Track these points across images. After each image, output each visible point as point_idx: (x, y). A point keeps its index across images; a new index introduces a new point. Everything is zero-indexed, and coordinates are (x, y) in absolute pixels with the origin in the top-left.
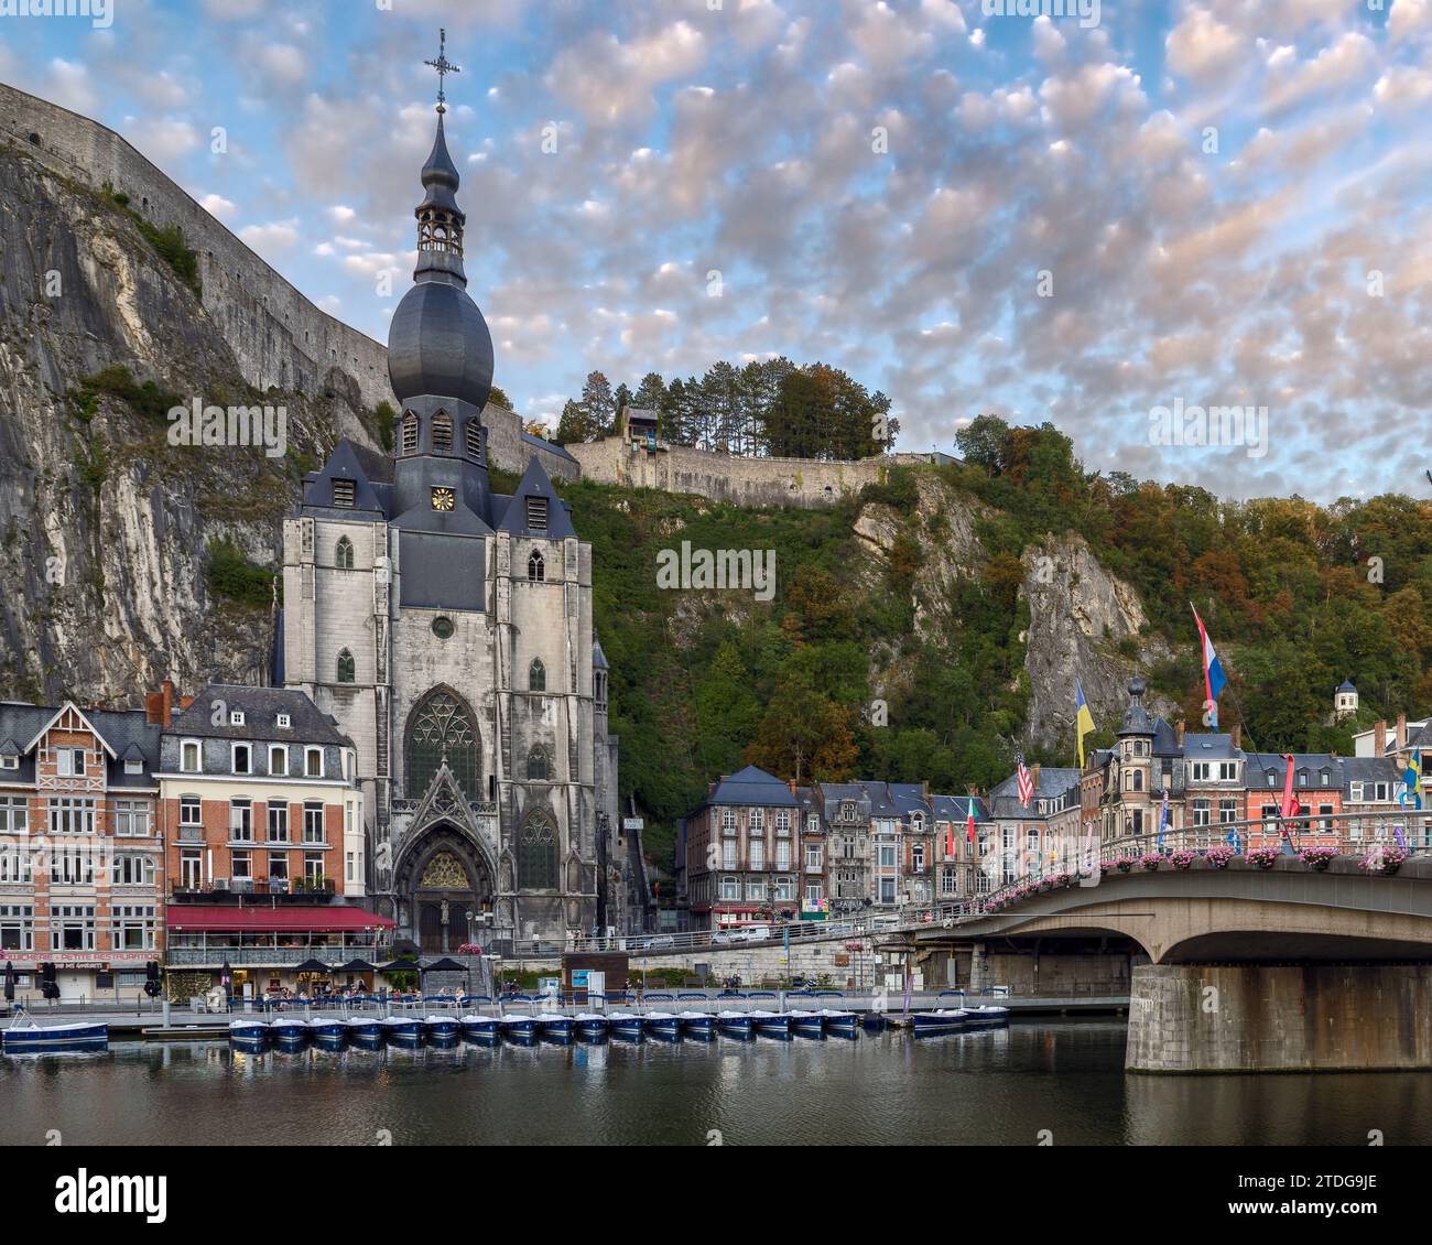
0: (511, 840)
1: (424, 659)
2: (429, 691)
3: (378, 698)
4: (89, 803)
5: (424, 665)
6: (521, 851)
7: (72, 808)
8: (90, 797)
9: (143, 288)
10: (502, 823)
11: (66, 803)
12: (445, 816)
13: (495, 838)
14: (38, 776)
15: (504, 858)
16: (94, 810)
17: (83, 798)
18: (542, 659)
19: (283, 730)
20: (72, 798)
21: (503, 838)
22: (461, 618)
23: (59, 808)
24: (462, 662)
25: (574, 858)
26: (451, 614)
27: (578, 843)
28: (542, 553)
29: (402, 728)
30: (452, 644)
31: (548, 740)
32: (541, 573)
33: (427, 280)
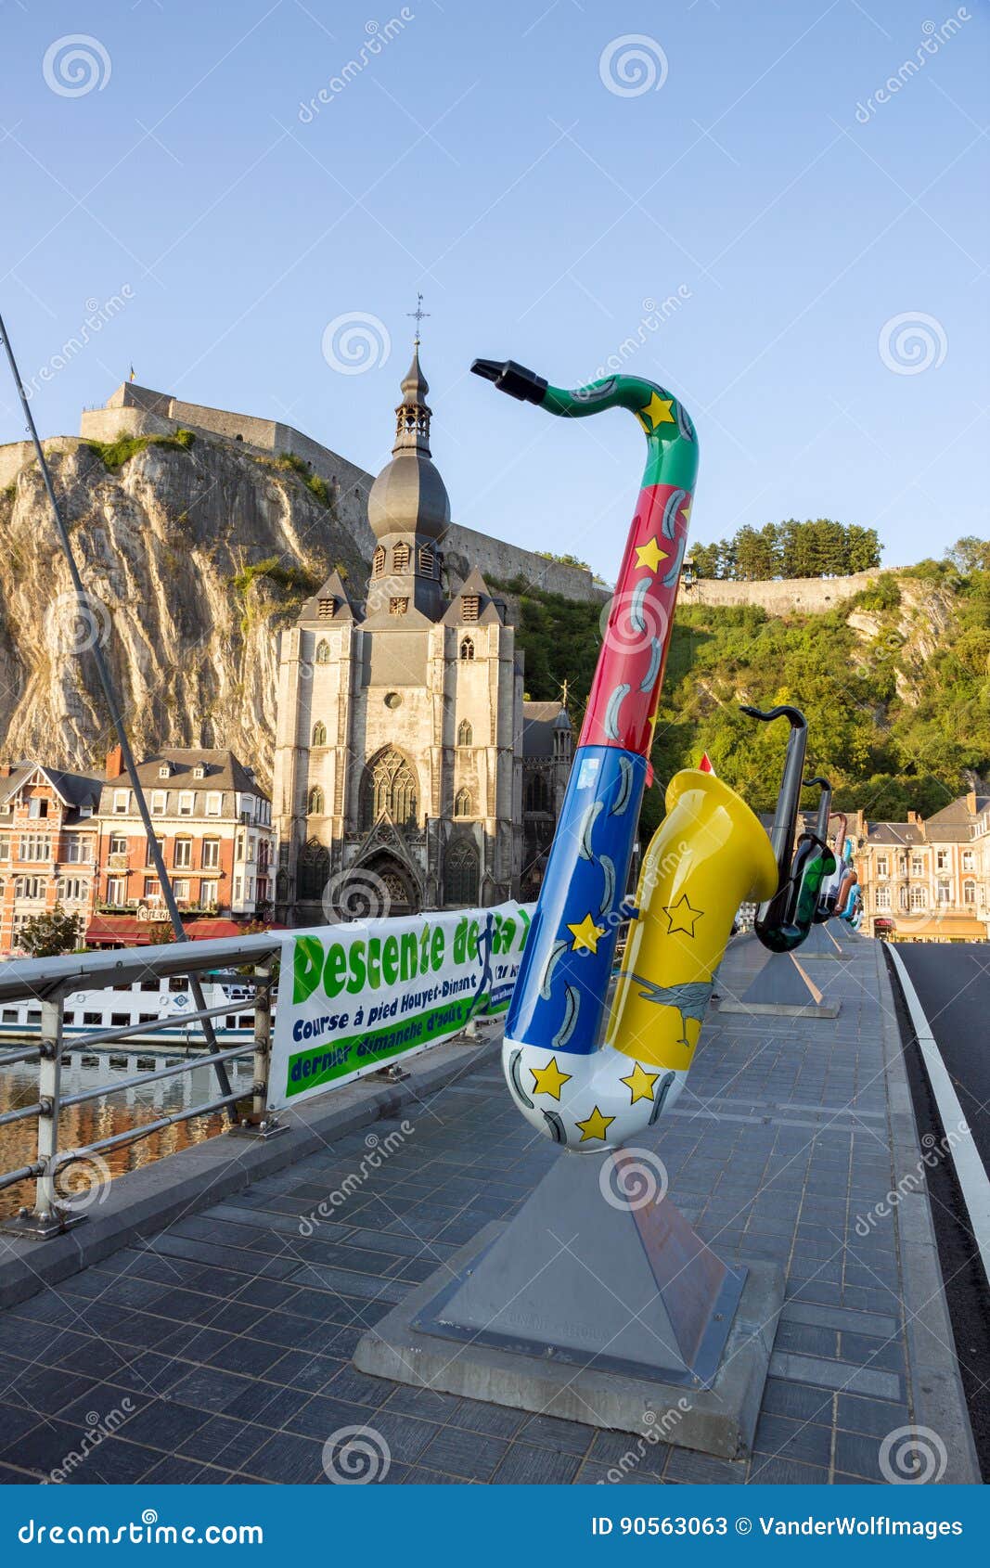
0: (436, 865)
1: (377, 725)
2: (381, 750)
3: (337, 756)
4: (47, 839)
5: (377, 730)
6: (446, 873)
7: (35, 842)
8: (48, 834)
9: (296, 511)
10: (429, 850)
11: (31, 838)
12: (384, 845)
13: (424, 864)
14: (15, 819)
15: (429, 880)
16: (49, 843)
17: (43, 834)
18: (469, 720)
19: (198, 781)
20: (35, 834)
21: (429, 863)
22: (406, 692)
23: (26, 843)
24: (406, 725)
25: (487, 880)
26: (398, 690)
27: (492, 867)
28: (472, 638)
29: (358, 778)
30: (400, 714)
31: (472, 783)
32: (471, 654)
33: (399, 454)
